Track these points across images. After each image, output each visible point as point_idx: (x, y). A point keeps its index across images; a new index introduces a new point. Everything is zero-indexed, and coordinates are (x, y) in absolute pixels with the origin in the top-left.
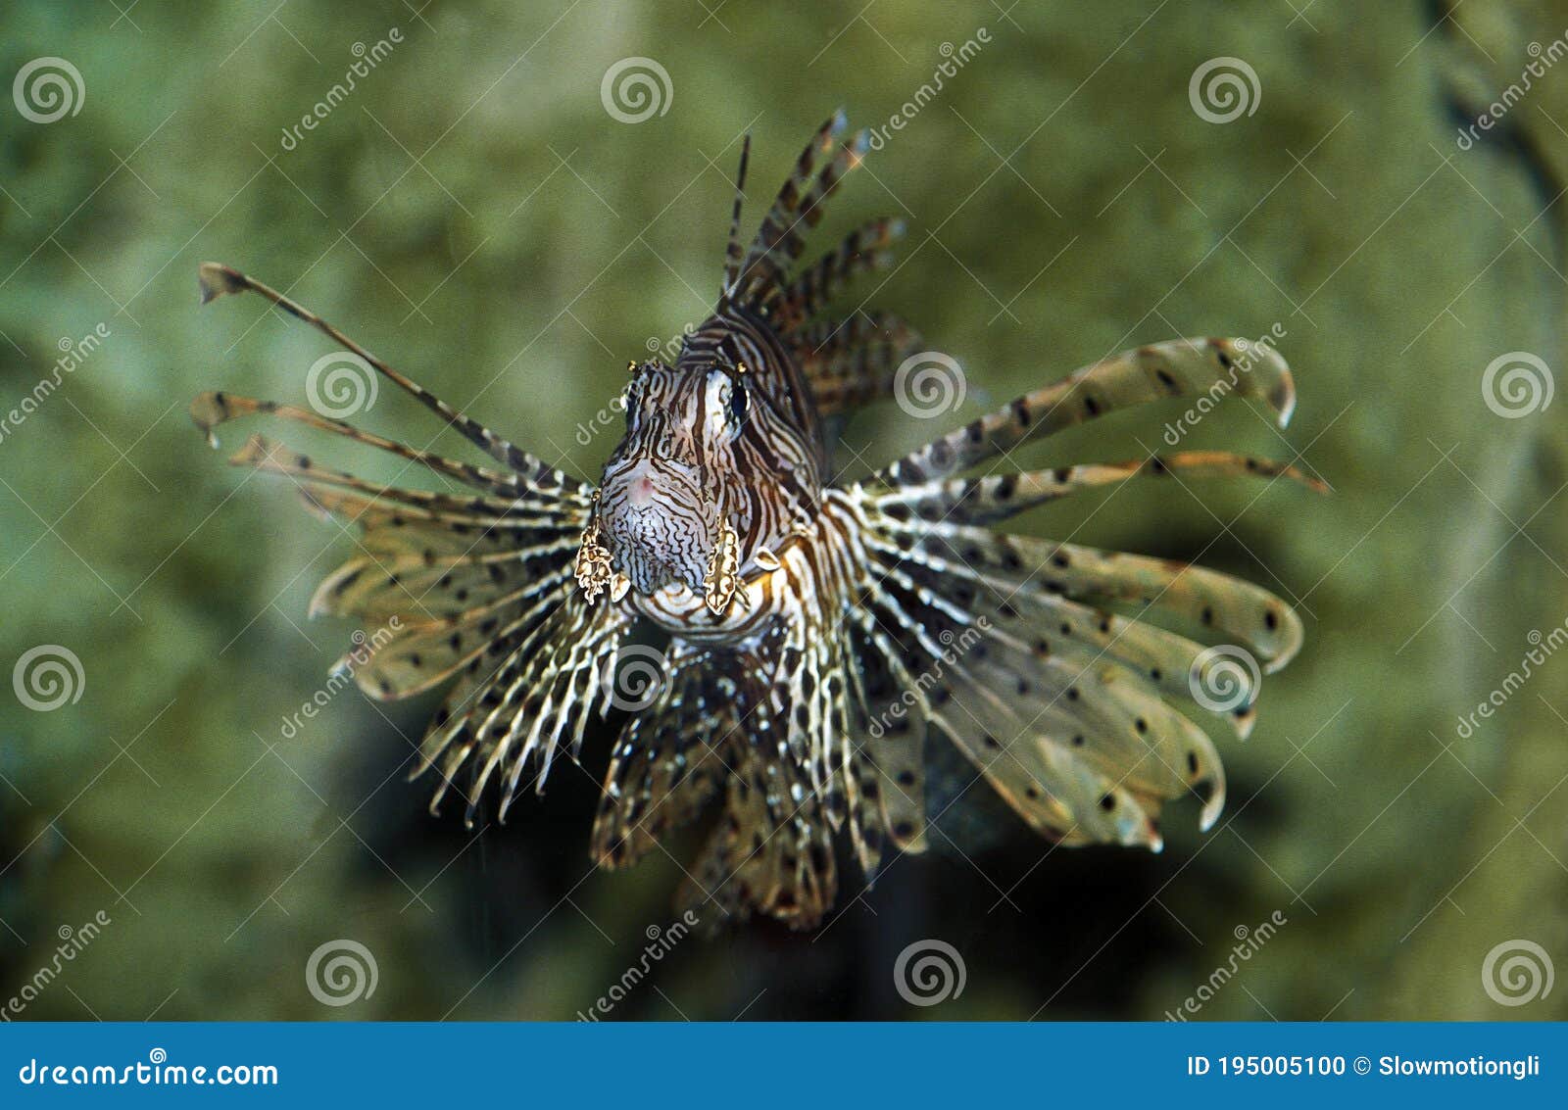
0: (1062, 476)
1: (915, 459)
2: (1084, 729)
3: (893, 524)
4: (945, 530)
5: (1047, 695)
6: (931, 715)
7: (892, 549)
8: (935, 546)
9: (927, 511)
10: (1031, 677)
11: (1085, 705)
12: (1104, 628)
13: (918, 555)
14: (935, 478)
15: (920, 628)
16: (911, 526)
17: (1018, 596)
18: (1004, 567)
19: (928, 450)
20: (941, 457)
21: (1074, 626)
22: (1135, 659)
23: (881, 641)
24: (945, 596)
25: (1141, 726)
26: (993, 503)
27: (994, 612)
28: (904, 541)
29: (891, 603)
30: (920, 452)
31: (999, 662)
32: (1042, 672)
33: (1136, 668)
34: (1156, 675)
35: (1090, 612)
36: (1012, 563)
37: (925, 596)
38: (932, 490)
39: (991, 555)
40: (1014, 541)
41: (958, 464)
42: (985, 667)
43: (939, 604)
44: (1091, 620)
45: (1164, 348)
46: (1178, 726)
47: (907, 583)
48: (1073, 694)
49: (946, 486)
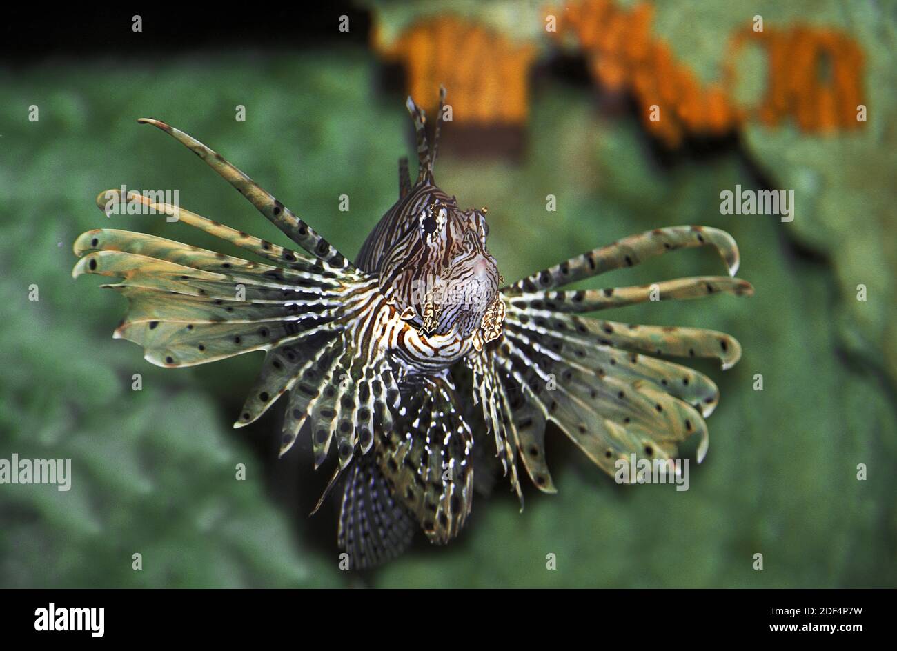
0: (609, 292)
1: (532, 279)
2: (629, 413)
3: (518, 311)
4: (546, 314)
5: (606, 397)
6: (548, 417)
7: (517, 323)
8: (540, 322)
9: (536, 305)
10: (597, 388)
11: (628, 400)
12: (634, 361)
13: (531, 326)
14: (541, 289)
15: (536, 366)
16: (528, 311)
17: (585, 346)
18: (577, 332)
19: (539, 275)
20: (546, 280)
21: (617, 360)
22: (652, 376)
23: (517, 376)
24: (547, 347)
25: (659, 408)
26: (572, 303)
27: (573, 355)
28: (524, 319)
29: (520, 353)
30: (535, 276)
31: (580, 381)
32: (603, 384)
33: (652, 380)
34: (664, 382)
35: (625, 353)
36: (582, 331)
37: (536, 347)
38: (539, 296)
39: (570, 326)
40: (582, 320)
41: (554, 284)
42: (572, 384)
43: (544, 351)
44: (626, 357)
45: (668, 231)
46: (679, 406)
47: (526, 341)
48: (621, 395)
49: (546, 294)
